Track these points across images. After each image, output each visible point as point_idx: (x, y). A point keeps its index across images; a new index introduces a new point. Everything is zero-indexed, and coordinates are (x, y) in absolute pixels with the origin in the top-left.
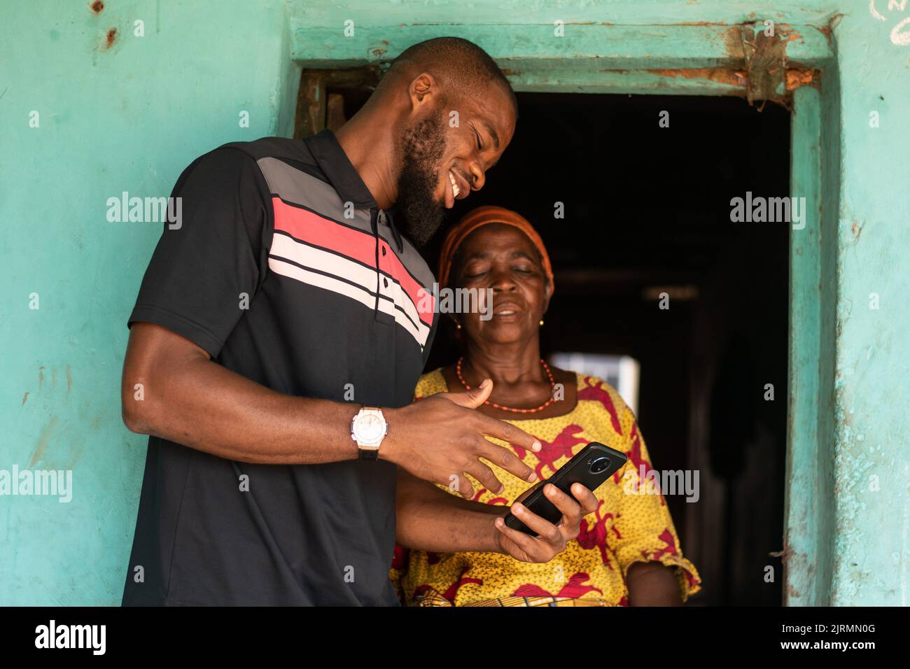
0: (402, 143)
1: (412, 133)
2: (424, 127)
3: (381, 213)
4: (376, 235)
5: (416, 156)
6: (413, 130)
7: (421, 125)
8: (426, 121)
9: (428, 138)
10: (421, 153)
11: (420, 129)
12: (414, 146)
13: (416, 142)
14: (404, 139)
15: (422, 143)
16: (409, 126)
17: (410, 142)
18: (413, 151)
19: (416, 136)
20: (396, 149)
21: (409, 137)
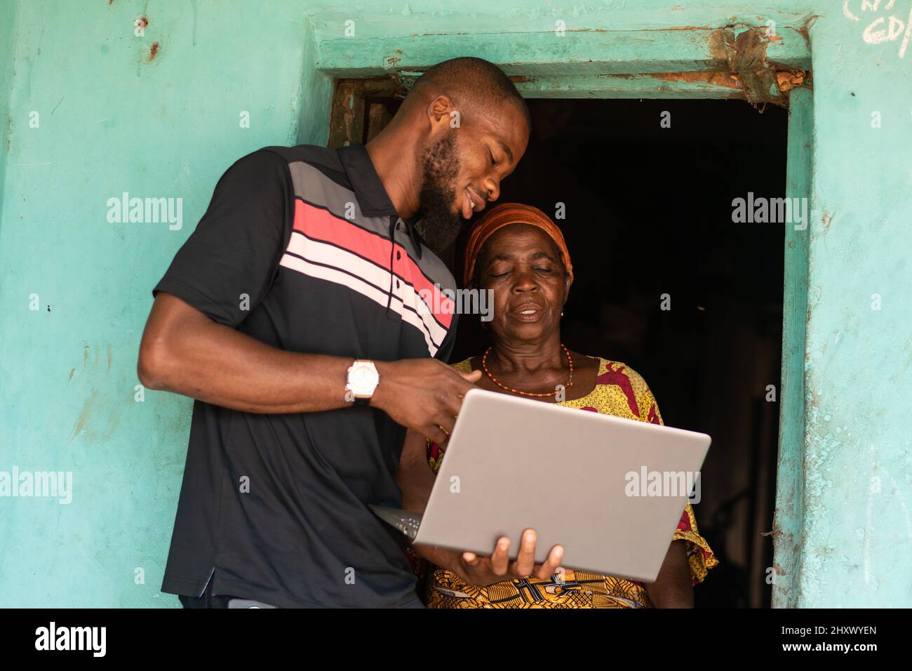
0: (422, 161)
1: (430, 153)
2: (441, 147)
3: (400, 220)
4: (393, 240)
5: (434, 174)
6: (432, 149)
7: (438, 144)
8: (443, 141)
9: (444, 158)
10: (438, 172)
11: (438, 148)
12: (432, 165)
13: (434, 160)
14: (424, 157)
15: (439, 162)
16: (428, 146)
17: (428, 161)
18: (431, 169)
19: (434, 155)
20: (417, 166)
21: (428, 156)
